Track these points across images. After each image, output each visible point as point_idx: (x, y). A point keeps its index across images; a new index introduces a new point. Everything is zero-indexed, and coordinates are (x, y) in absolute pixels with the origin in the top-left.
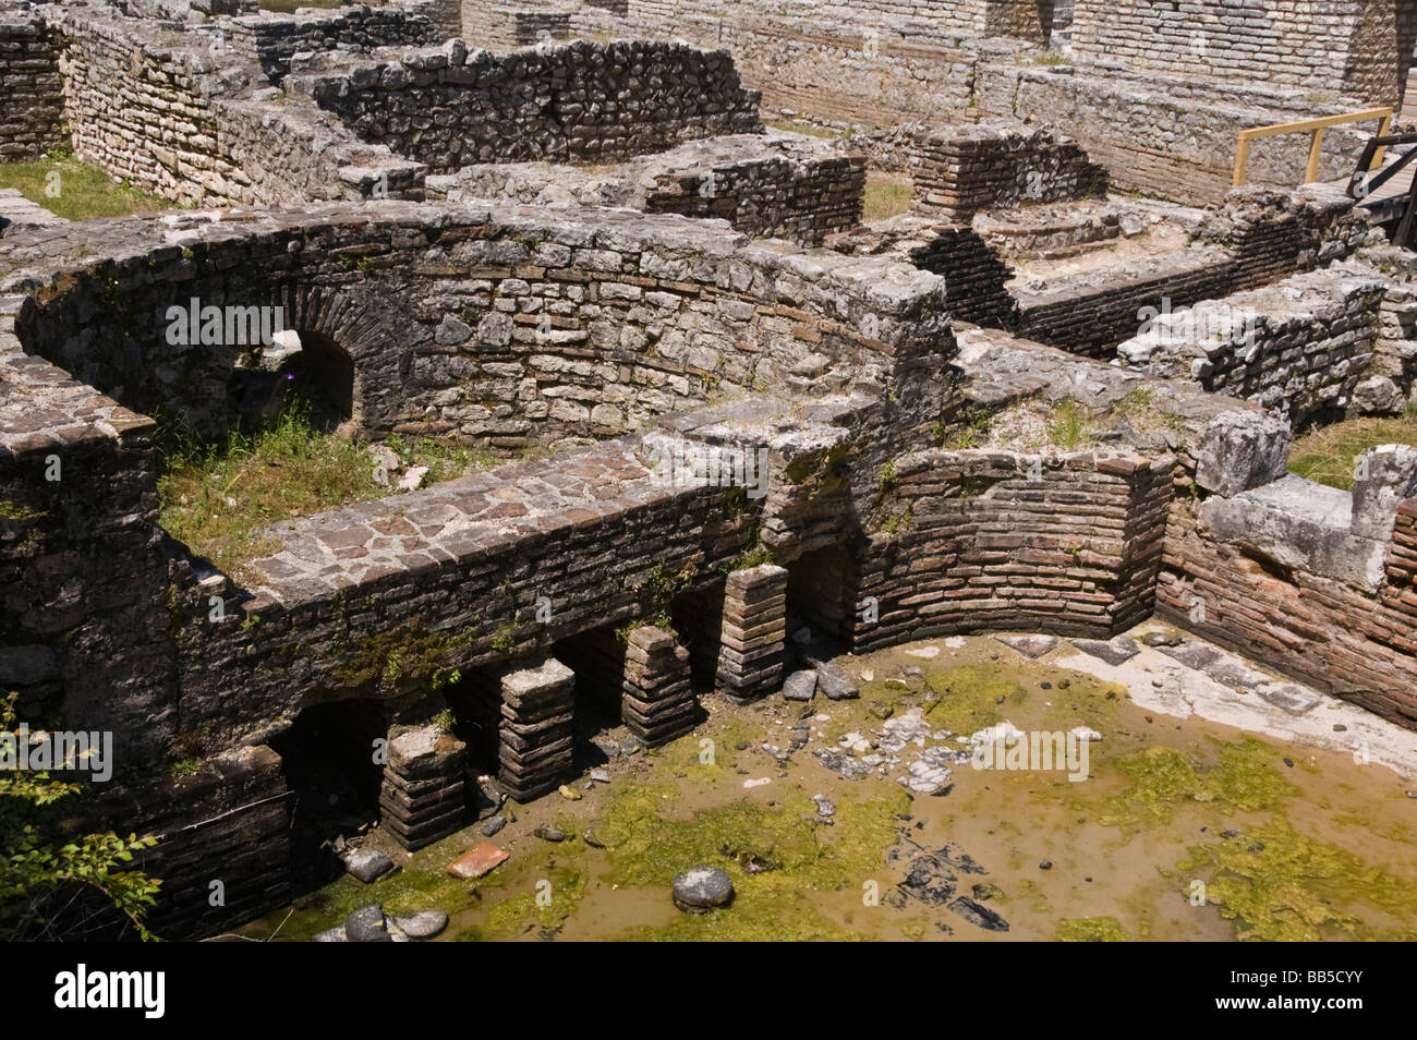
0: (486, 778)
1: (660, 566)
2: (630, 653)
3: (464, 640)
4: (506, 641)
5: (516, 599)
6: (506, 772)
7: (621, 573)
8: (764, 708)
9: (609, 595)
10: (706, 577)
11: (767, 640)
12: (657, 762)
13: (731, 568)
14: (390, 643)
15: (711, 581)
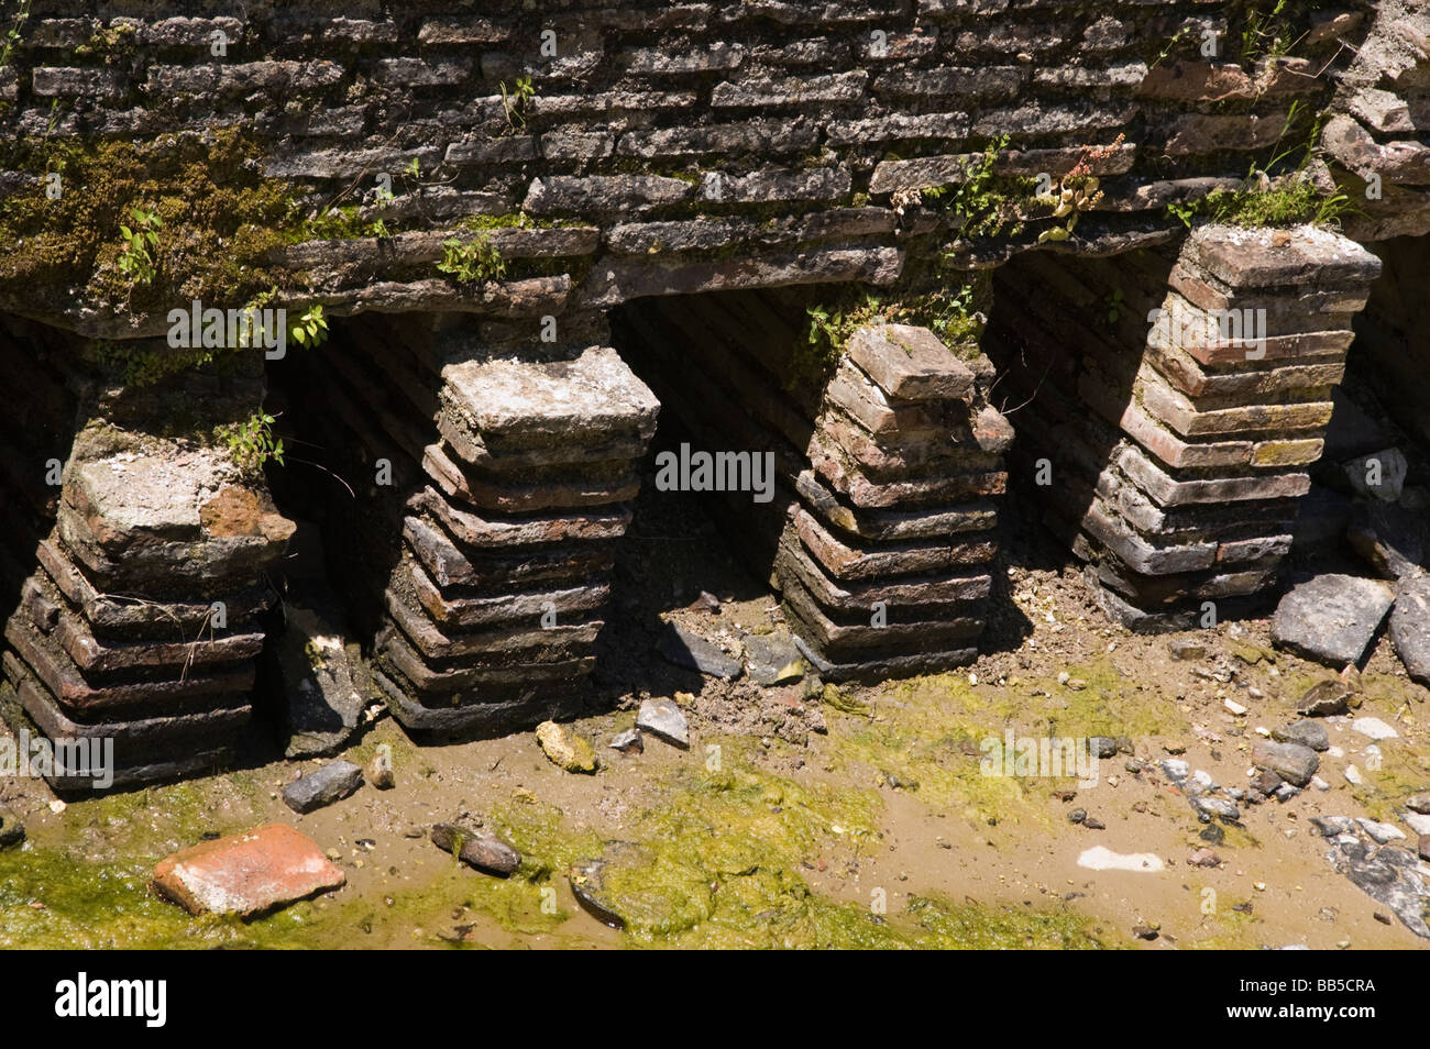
0: (335, 644)
1: (991, 155)
2: (839, 389)
3: (358, 226)
4: (482, 261)
5: (539, 145)
6: (396, 643)
7: (868, 147)
8: (1200, 653)
9: (818, 204)
10: (1121, 223)
11: (1261, 455)
12: (841, 726)
13: (1205, 214)
14: (138, 176)
15: (1136, 237)
